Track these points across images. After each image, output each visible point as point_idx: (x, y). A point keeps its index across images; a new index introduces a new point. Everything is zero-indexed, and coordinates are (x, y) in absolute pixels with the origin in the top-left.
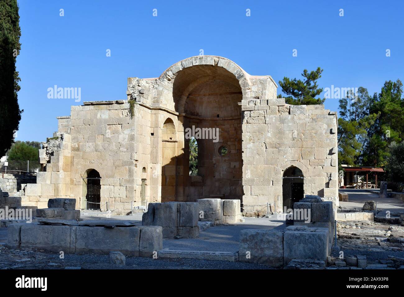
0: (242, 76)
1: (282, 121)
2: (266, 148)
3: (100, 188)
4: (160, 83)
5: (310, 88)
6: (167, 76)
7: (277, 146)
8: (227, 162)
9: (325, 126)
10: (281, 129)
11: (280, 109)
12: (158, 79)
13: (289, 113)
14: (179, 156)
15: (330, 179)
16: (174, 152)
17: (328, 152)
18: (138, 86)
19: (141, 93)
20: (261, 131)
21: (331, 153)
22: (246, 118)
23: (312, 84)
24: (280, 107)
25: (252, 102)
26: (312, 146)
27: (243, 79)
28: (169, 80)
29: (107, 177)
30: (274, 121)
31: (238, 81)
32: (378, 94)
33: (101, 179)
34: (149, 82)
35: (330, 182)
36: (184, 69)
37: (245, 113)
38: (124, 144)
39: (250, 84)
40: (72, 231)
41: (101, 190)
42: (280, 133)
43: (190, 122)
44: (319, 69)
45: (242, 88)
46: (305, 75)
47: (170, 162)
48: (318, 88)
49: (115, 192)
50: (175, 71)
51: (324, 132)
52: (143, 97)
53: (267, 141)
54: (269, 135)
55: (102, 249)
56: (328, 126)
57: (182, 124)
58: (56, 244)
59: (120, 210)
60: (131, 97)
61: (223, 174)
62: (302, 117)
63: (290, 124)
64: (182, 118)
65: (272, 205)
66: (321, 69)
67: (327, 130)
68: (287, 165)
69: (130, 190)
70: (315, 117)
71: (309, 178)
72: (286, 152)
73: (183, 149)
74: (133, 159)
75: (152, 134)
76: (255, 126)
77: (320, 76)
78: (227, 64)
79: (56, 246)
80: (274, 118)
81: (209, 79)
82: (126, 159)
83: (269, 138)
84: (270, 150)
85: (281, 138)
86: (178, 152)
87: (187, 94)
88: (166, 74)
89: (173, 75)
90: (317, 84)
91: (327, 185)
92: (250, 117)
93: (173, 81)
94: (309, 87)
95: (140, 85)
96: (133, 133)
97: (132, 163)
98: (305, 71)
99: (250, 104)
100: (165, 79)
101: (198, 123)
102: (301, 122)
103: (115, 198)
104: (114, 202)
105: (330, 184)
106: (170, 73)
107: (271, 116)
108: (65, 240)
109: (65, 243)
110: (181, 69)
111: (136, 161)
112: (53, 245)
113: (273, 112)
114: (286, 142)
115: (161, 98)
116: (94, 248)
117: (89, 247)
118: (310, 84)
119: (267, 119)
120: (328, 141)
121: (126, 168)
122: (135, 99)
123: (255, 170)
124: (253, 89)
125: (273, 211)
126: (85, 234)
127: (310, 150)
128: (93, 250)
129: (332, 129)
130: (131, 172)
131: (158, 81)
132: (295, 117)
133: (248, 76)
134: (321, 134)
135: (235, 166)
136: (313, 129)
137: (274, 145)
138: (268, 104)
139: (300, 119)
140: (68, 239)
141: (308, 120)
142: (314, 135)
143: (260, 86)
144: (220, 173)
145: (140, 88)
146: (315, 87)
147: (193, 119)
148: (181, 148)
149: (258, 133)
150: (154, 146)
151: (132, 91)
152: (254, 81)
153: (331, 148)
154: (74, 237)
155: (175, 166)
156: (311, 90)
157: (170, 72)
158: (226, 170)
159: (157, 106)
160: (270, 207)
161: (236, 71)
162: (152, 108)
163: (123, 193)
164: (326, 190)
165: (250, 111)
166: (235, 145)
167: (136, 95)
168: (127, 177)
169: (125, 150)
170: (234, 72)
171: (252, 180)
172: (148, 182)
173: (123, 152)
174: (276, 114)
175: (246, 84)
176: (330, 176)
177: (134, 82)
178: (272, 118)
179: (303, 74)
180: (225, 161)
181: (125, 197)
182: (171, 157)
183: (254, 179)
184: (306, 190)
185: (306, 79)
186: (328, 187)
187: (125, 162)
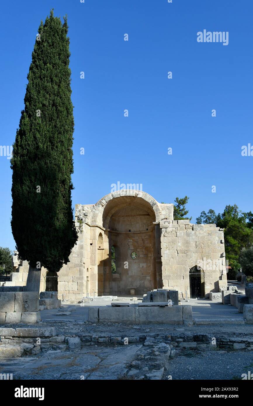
0: (155, 204)
1: (188, 235)
2: (178, 253)
3: (58, 284)
4: (97, 208)
5: (180, 211)
6: (102, 203)
7: (186, 252)
8: (137, 263)
9: (217, 238)
10: (187, 240)
11: (186, 227)
12: (95, 206)
13: (193, 229)
14: (105, 260)
15: (222, 274)
16: (102, 257)
17: (220, 256)
18: (83, 210)
19: (85, 215)
20: (173, 242)
21: (222, 256)
22: (163, 233)
23: (182, 207)
24: (187, 226)
25: (167, 222)
26: (209, 252)
27: (156, 206)
28: (103, 206)
29: (63, 275)
30: (182, 235)
31: (153, 207)
32: (221, 214)
33: (58, 277)
34: (89, 207)
35: (223, 276)
36: (114, 198)
37: (162, 229)
38: (76, 251)
39: (161, 209)
40: (137, 310)
41: (58, 285)
42: (187, 243)
43: (111, 235)
44: (186, 197)
45: (156, 212)
46: (177, 201)
47: (100, 264)
48: (185, 211)
49: (69, 287)
50: (108, 200)
51: (216, 242)
52: (87, 218)
53: (178, 248)
54: (180, 244)
55: (158, 320)
56: (219, 238)
57: (107, 236)
58: (125, 319)
59: (73, 299)
60: (78, 218)
61: (134, 272)
62: (202, 232)
63: (193, 237)
64: (107, 232)
65: (183, 293)
66: (188, 197)
67: (219, 241)
68: (192, 265)
69: (80, 285)
70: (210, 232)
71: (208, 273)
72: (191, 256)
73: (108, 255)
74: (82, 262)
75: (91, 244)
76: (169, 239)
77: (187, 202)
78: (144, 196)
79: (125, 320)
80: (183, 233)
81: (126, 205)
82: (77, 263)
83: (180, 247)
84: (180, 254)
85: (187, 247)
86: (105, 257)
87: (111, 216)
88: (101, 202)
89: (106, 203)
90: (185, 208)
91: (221, 278)
92: (166, 232)
93: (105, 206)
94: (179, 209)
95: (84, 210)
96: (82, 244)
97: (82, 265)
98: (177, 199)
99: (166, 223)
100: (100, 206)
101: (116, 236)
102: (201, 235)
103: (69, 291)
104: (68, 294)
105: (222, 278)
106: (104, 202)
107: (180, 232)
108: (132, 316)
109: (132, 318)
110: (112, 199)
111: (84, 263)
112: (123, 320)
113: (181, 229)
114: (191, 250)
115: (97, 219)
116: (152, 320)
117: (149, 320)
118: (180, 208)
119: (178, 234)
120: (220, 248)
121: (77, 269)
122: (82, 219)
123: (171, 268)
124: (162, 213)
125: (184, 297)
126: (146, 312)
127: (207, 254)
128: (152, 321)
129: (222, 240)
130: (81, 272)
131: (95, 207)
132: (197, 232)
133: (159, 204)
134: (215, 243)
135: (143, 266)
136: (209, 240)
137: (183, 252)
138: (178, 224)
139: (200, 233)
140: (134, 315)
141: (205, 234)
142: (210, 244)
143: (167, 211)
144: (132, 272)
145: (84, 212)
146: (183, 209)
147: (113, 233)
148: (107, 254)
149: (172, 243)
150: (93, 253)
151: (79, 214)
152: (163, 207)
153: (222, 253)
154: (138, 314)
155: (103, 267)
156: (181, 212)
157: (104, 200)
158: (137, 269)
159: (94, 224)
160: (182, 294)
161: (150, 201)
162: (91, 225)
163: (75, 287)
164: (220, 282)
165: (166, 228)
166: (143, 251)
167: (82, 216)
168: (78, 276)
169: (77, 256)
170: (149, 201)
171: (169, 276)
172: (89, 279)
173: (74, 257)
174: (183, 230)
175: (158, 209)
176: (222, 272)
177: (80, 207)
178: (181, 233)
179: (176, 200)
180: (136, 262)
181: (76, 290)
182: (100, 260)
183: (170, 275)
184: (206, 282)
185: (177, 204)
186: (221, 280)
187: (76, 265)
